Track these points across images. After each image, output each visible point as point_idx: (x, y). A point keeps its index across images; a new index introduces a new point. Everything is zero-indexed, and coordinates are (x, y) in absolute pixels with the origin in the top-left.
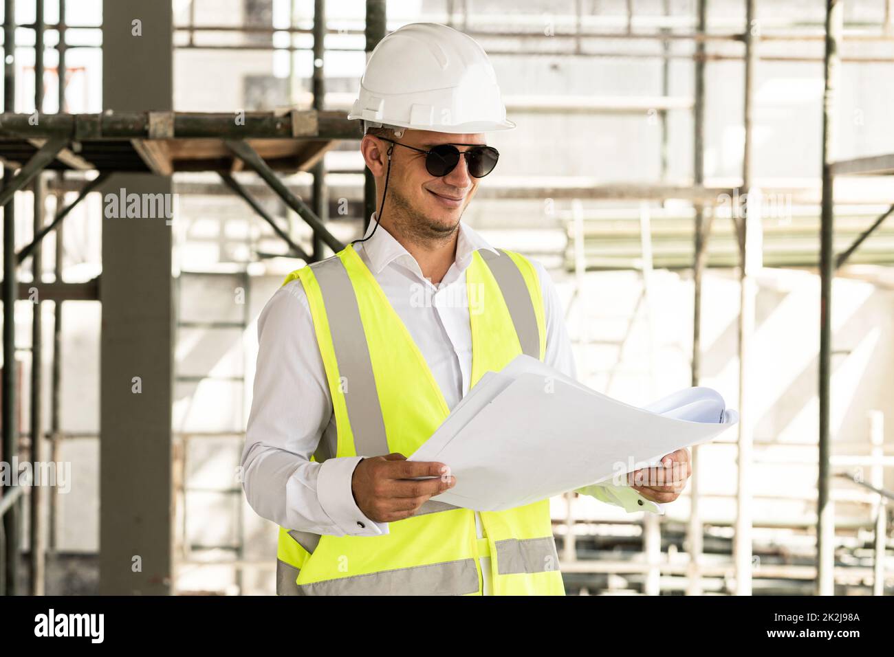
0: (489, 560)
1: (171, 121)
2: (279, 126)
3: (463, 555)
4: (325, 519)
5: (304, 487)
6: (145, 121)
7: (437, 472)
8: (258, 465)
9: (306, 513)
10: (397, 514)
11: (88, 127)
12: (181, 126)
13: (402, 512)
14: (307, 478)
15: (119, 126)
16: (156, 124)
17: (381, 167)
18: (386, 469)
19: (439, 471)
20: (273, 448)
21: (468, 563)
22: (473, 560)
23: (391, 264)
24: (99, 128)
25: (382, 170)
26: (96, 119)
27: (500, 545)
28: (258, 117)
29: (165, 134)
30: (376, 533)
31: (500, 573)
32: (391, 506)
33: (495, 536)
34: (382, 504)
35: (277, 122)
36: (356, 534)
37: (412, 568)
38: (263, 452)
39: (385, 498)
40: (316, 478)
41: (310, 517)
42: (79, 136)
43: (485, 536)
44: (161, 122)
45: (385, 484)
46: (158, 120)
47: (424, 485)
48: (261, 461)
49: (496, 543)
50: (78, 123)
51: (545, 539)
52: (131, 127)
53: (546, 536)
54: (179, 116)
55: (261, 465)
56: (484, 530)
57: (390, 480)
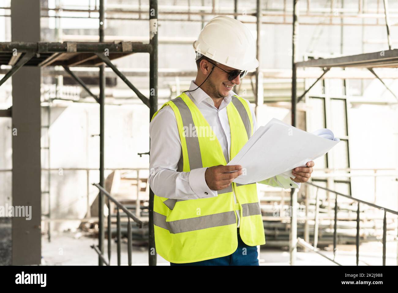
0: (240, 211)
1: (76, 46)
2: (117, 47)
3: (231, 210)
4: (191, 192)
5: (183, 180)
6: (65, 45)
7: (239, 169)
8: (159, 175)
9: (184, 190)
10: (223, 186)
11: (43, 48)
12: (79, 47)
13: (225, 185)
14: (184, 177)
15: (55, 48)
16: (70, 47)
17: (207, 71)
18: (219, 169)
19: (239, 168)
20: (164, 169)
21: (233, 212)
22: (234, 211)
23: (203, 102)
24: (47, 48)
25: (208, 73)
26: (46, 44)
27: (243, 205)
28: (109, 44)
29: (73, 50)
30: (212, 195)
31: (243, 216)
32: (221, 183)
33: (242, 202)
34: (218, 183)
35: (116, 47)
36: (203, 198)
37: (212, 215)
38: (160, 170)
39: (219, 180)
40: (188, 177)
41: (186, 192)
42: (39, 52)
43: (238, 202)
44: (72, 46)
45: (219, 175)
46: (70, 45)
47: (233, 174)
48: (160, 174)
49: (242, 205)
50: (39, 46)
51: (256, 203)
52: (60, 48)
53: (256, 202)
54: (78, 43)
55: (160, 175)
56: (237, 200)
57: (220, 173)
